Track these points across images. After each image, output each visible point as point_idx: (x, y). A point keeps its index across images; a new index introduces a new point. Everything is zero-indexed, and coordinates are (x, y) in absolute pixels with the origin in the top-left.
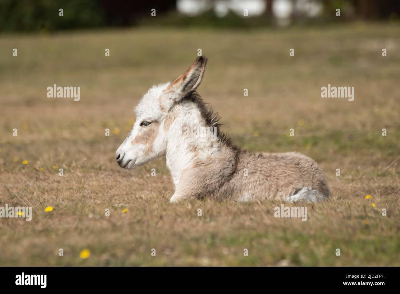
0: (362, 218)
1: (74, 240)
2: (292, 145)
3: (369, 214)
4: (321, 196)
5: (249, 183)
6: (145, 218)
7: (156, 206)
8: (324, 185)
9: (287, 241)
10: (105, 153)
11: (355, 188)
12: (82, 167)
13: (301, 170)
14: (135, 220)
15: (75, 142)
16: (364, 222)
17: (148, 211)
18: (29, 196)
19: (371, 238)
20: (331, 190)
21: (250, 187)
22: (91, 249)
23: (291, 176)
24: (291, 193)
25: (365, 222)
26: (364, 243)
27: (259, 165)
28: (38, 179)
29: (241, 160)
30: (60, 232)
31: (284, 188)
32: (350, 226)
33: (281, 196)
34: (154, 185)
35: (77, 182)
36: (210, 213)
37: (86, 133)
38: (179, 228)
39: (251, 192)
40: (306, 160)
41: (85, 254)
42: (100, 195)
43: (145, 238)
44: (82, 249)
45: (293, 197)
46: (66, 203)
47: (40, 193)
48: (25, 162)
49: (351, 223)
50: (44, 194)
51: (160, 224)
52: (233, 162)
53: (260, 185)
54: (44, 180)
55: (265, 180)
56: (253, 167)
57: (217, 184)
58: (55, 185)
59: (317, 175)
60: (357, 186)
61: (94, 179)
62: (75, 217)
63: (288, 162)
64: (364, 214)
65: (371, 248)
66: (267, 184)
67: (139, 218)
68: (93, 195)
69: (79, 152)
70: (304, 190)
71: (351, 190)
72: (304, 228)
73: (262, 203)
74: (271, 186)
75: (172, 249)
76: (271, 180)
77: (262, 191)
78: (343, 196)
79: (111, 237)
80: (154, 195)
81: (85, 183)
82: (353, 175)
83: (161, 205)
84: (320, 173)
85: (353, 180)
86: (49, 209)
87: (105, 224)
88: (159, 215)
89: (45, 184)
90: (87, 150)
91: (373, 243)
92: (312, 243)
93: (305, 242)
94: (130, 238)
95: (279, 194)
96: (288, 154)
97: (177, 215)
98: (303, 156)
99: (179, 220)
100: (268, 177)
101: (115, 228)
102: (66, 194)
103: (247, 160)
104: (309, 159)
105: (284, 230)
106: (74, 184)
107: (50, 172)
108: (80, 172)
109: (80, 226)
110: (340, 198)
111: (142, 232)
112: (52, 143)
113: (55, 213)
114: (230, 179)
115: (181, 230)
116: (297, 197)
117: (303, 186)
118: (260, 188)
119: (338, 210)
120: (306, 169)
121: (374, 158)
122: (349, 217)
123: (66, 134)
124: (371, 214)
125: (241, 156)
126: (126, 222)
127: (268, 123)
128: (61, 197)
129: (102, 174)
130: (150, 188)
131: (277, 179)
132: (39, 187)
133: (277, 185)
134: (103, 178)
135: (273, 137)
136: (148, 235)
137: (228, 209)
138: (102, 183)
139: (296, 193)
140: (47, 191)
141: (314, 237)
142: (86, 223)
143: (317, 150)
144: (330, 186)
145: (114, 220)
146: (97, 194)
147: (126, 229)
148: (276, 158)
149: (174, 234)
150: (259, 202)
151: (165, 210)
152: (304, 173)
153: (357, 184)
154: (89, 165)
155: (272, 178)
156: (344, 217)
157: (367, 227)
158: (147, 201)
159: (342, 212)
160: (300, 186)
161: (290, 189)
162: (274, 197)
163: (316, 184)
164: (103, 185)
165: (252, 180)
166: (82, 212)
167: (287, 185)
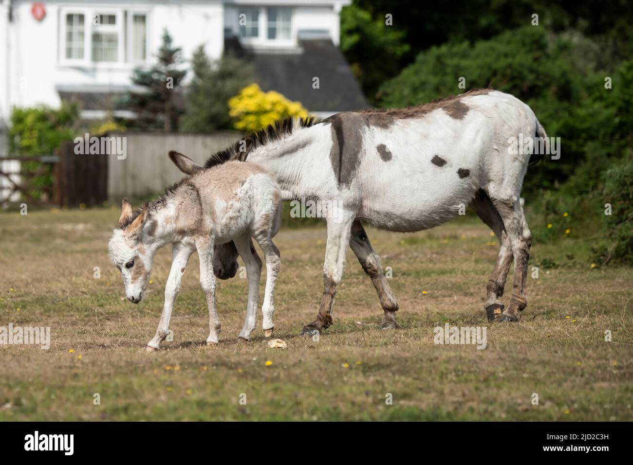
0: (71, 368)
3: (77, 365)
9: (10, 387)
19: (80, 384)
25: (74, 371)
26: (74, 387)
32: (61, 374)
49: (63, 371)
64: (72, 365)
65: (81, 393)
72: (23, 376)
82: (58, 333)
85: (58, 337)
91: (81, 388)
92: (31, 389)
93: (25, 388)
105: (7, 378)
121: (74, 318)
122: (60, 368)
124: (79, 365)
153: (62, 340)
156: (56, 367)
157: (76, 375)
159: (53, 363)
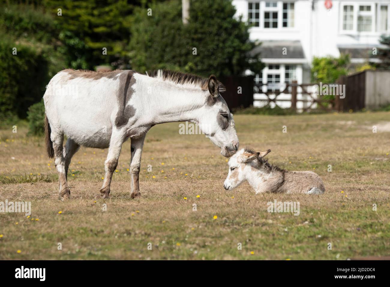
0: (341, 202)
1: (210, 210)
2: (307, 168)
3: (345, 200)
4: (321, 192)
5: (290, 186)
6: (242, 201)
7: (246, 195)
8: (322, 186)
9: (308, 212)
10: (222, 170)
11: (336, 188)
12: (212, 177)
13: (312, 179)
14: (238, 202)
15: (208, 165)
16: (343, 204)
17: (243, 198)
18: (188, 190)
19: (346, 211)
20: (326, 189)
21: (290, 188)
22: (217, 215)
23: (308, 182)
24: (308, 190)
26: (343, 213)
27: (294, 178)
28: (192, 182)
29: (286, 176)
30: (204, 207)
31: (305, 188)
32: (336, 206)
33: (304, 191)
34: (245, 185)
35: (210, 184)
36: (271, 199)
37: (213, 162)
38: (258, 206)
39: (291, 190)
40: (315, 175)
41: (215, 217)
42: (220, 190)
43: (242, 210)
44: (214, 215)
45: (309, 192)
46: (205, 193)
47: (193, 189)
48: (187, 175)
49: (337, 204)
50: (195, 189)
51: (249, 204)
52: (282, 177)
53: (295, 187)
54: (195, 183)
55: (297, 184)
56: (291, 179)
57: (276, 188)
58: (200, 185)
59: (319, 182)
60: (337, 187)
61: (217, 182)
62: (210, 200)
63: (307, 176)
64: (342, 200)
65: (346, 216)
66: (298, 186)
67: (239, 201)
68: (217, 190)
69: (210, 170)
70: (314, 189)
71: (335, 189)
72: (315, 206)
73: (295, 194)
74: (299, 187)
75: (255, 216)
76: (299, 184)
77: (296, 190)
78: (331, 191)
79: (227, 210)
80: (245, 190)
81: (213, 184)
82: (335, 182)
83: (249, 195)
84: (321, 181)
85: (335, 184)
86: (198, 196)
87: (224, 204)
88: (248, 200)
89: (195, 185)
90: (214, 169)
91: (347, 213)
92: (319, 213)
93: (316, 213)
94: (235, 210)
95: (303, 191)
96: (306, 172)
97: (256, 199)
98: (314, 173)
99: (257, 202)
100: (298, 183)
101: (228, 205)
102: (205, 189)
103: (288, 176)
104: (316, 174)
105: (306, 207)
106: (209, 185)
107: (198, 180)
108: (211, 179)
109: (212, 204)
110: (329, 192)
111: (241, 207)
112: (198, 166)
113: (201, 198)
114: (282, 185)
115: (259, 207)
116: (310, 192)
117: (313, 187)
118: (295, 188)
119: (330, 198)
120: (314, 179)
121: (344, 174)
122: (335, 202)
123: (204, 162)
124: (346, 200)
125: (286, 174)
126: (233, 203)
127: (296, 157)
128: (203, 190)
129: (221, 180)
130: (243, 187)
131: (302, 184)
132: (193, 186)
133: (302, 187)
134: (222, 182)
135: (298, 164)
136: (244, 209)
137: (280, 197)
138: (221, 184)
139: (310, 190)
140: (196, 188)
141: (320, 211)
142: (215, 203)
143: (318, 170)
144: (325, 186)
145: (228, 202)
146: (219, 189)
147: (234, 206)
148: (302, 174)
149: (256, 209)
150: (294, 194)
151: (251, 197)
152: (314, 181)
153: (337, 186)
154: (215, 176)
155: (300, 183)
156: (333, 201)
157: (344, 206)
158: (242, 193)
159: (332, 199)
160: (312, 187)
161: (308, 189)
162: (301, 192)
163: (319, 186)
164: (221, 185)
165: (291, 184)
166: (213, 198)
167: (306, 186)
